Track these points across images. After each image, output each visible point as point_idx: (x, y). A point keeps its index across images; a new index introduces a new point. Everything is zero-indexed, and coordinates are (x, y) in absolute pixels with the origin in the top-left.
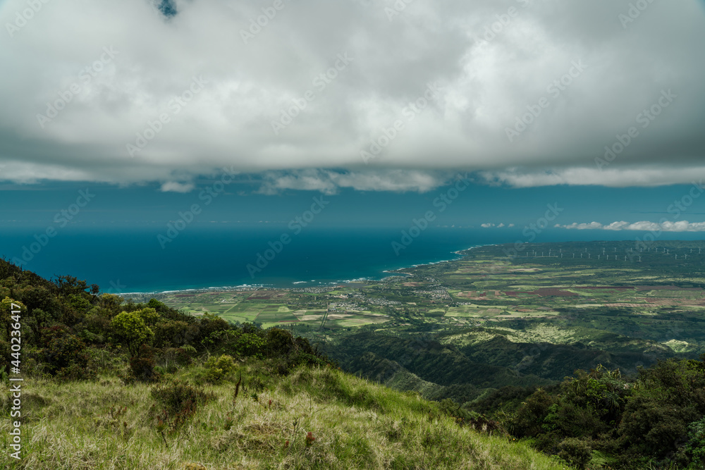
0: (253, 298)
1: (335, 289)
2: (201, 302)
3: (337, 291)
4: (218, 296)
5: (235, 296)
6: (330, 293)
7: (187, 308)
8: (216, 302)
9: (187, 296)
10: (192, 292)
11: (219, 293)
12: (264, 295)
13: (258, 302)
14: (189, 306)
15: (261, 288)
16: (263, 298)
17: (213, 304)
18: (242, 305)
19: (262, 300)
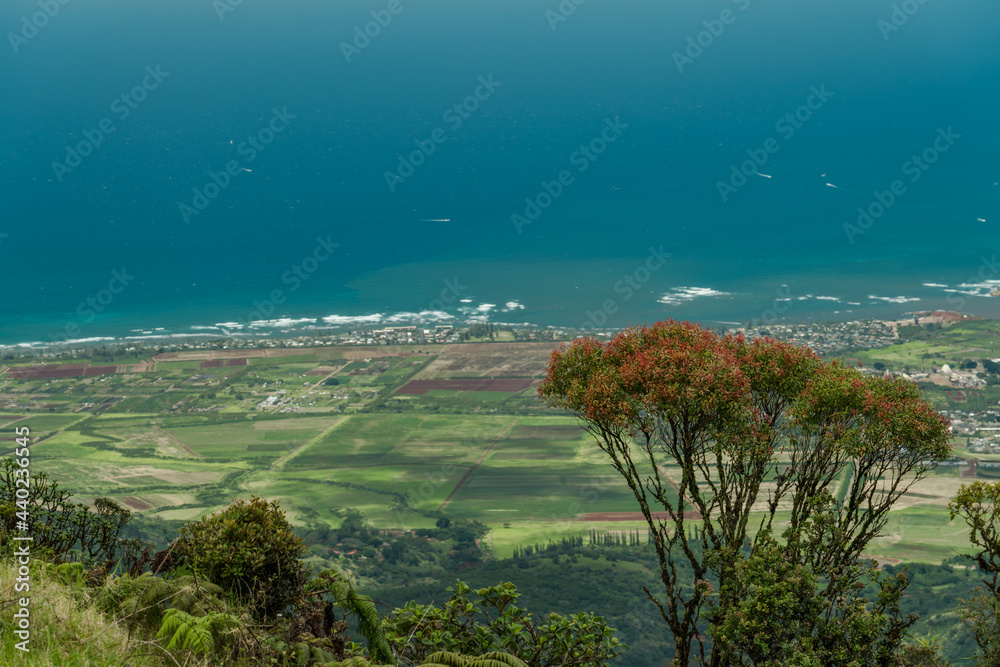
0: (437, 383)
1: (908, 334)
2: (150, 406)
3: (919, 347)
4: (244, 374)
5: (336, 371)
6: (877, 356)
7: (76, 438)
8: (233, 408)
9: (77, 373)
10: (102, 353)
11: (250, 357)
12: (496, 370)
13: (461, 408)
14: (85, 428)
15: (480, 331)
16: (488, 384)
17: (215, 420)
18: (374, 422)
19: (484, 396)
